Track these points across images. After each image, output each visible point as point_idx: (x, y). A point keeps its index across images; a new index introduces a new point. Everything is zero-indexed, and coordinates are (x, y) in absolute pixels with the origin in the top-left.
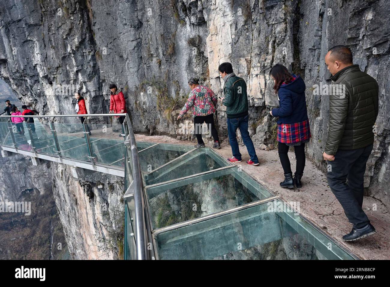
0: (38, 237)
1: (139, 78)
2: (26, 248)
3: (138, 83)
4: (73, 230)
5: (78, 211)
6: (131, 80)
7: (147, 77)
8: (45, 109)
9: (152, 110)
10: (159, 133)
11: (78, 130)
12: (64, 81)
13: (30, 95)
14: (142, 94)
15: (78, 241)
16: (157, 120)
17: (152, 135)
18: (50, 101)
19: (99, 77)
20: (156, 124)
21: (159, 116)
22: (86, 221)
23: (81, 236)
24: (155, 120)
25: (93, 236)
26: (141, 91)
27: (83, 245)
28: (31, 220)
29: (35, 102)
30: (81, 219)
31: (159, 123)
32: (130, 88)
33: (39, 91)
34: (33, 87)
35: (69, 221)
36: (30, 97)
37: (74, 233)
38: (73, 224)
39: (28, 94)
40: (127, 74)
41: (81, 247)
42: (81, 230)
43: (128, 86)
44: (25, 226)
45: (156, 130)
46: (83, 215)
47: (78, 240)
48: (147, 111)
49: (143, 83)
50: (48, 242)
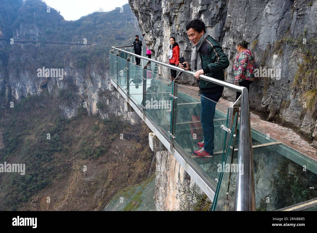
0: (144, 153)
1: (278, 32)
2: (135, 158)
3: (274, 40)
4: (162, 169)
5: (170, 155)
6: (265, 34)
7: (292, 32)
8: (159, 50)
9: (282, 85)
10: (283, 121)
11: (185, 82)
12: (184, 21)
13: (151, 33)
14: (275, 56)
15: (164, 181)
16: (286, 101)
17: (271, 120)
18: (165, 43)
19: (224, 23)
20: (282, 107)
21: (291, 96)
22: (174, 167)
23: (167, 177)
24: (282, 101)
25: (175, 183)
26: (275, 52)
27: (166, 185)
28: (144, 139)
29: (154, 41)
30: (170, 163)
31: (288, 107)
32: (259, 45)
33: (158, 29)
34: (154, 24)
35: (161, 159)
36: (151, 35)
37: (162, 172)
38: (164, 164)
39: (150, 32)
40: (262, 24)
41: (164, 186)
42: (168, 172)
43: (258, 41)
44: (138, 141)
45: (279, 116)
46: (173, 161)
47: (163, 179)
48: (275, 84)
49: (282, 41)
50: (150, 160)
